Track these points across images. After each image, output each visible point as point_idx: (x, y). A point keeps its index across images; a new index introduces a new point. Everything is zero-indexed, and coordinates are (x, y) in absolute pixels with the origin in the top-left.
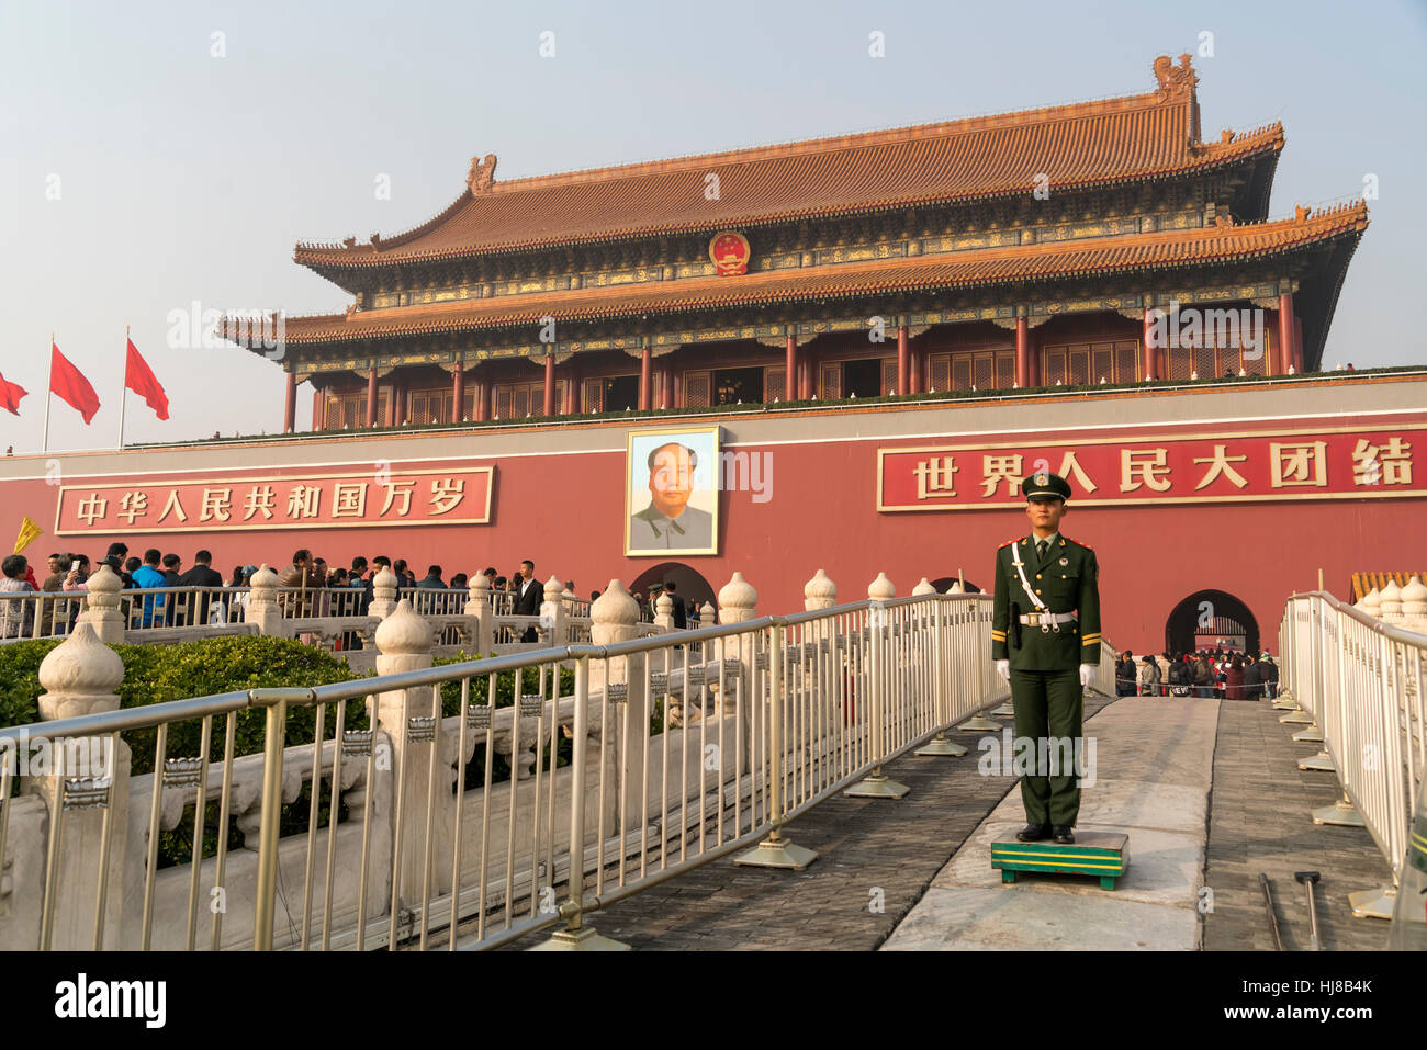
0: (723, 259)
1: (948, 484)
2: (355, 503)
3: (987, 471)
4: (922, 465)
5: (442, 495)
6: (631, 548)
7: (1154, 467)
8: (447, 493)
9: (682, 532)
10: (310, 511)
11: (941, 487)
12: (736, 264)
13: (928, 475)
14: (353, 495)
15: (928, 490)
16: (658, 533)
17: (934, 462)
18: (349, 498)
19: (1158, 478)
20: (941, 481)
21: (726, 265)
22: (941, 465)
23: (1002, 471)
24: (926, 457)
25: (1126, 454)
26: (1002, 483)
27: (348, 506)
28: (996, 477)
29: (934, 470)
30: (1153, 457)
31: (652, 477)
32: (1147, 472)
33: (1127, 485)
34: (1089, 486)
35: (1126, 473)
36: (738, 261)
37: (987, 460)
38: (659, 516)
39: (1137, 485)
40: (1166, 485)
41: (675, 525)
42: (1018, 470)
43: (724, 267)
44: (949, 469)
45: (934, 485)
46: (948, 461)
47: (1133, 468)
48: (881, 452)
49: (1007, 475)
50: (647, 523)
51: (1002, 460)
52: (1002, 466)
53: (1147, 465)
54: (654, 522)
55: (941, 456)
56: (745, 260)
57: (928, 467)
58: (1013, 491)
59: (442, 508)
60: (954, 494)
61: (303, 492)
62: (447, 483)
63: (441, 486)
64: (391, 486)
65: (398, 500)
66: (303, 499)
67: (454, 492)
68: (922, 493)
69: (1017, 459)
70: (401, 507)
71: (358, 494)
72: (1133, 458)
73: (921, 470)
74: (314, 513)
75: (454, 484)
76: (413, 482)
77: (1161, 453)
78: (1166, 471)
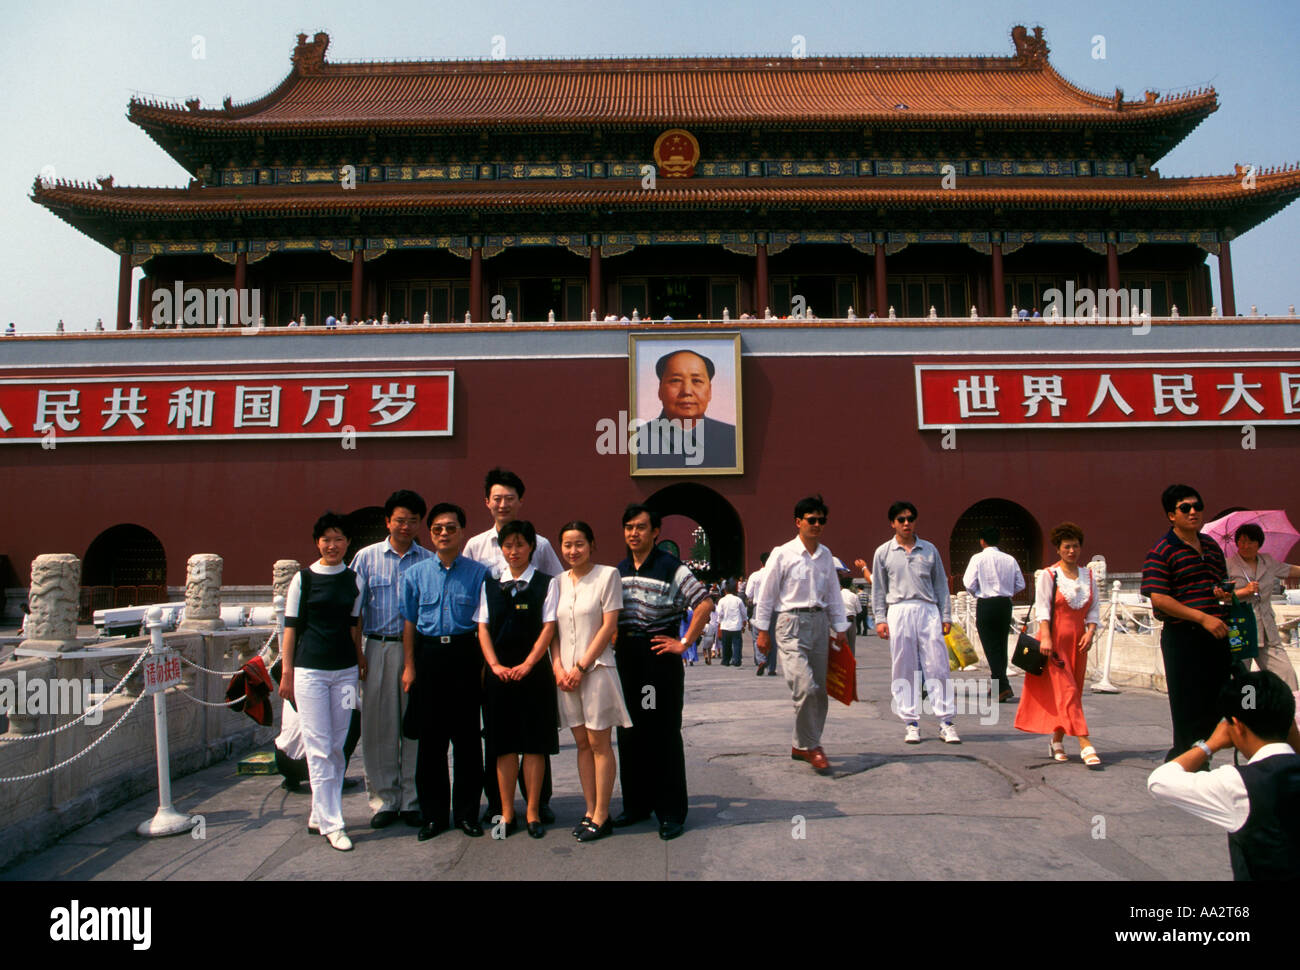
0: (668, 160)
1: (991, 403)
2: (265, 410)
3: (1028, 392)
4: (962, 383)
5: (386, 402)
6: (639, 467)
7: (1183, 392)
8: (394, 400)
11: (984, 406)
12: (683, 166)
13: (969, 394)
14: (263, 400)
15: (971, 409)
17: (975, 380)
18: (257, 404)
19: (1187, 402)
20: (983, 398)
21: (671, 166)
22: (982, 383)
23: (1043, 392)
24: (966, 375)
25: (1157, 379)
26: (1045, 404)
27: (256, 414)
28: (1038, 398)
29: (976, 389)
30: (1181, 382)
31: (662, 386)
32: (1177, 397)
33: (1160, 408)
34: (1127, 409)
35: (1159, 397)
36: (685, 163)
37: (1027, 380)
39: (1169, 408)
40: (1194, 409)
42: (1058, 391)
43: (668, 169)
44: (991, 389)
45: (977, 404)
46: (989, 380)
47: (1164, 392)
48: (918, 368)
49: (1049, 395)
51: (1042, 380)
52: (1043, 386)
53: (1177, 389)
55: (982, 374)
56: (693, 163)
57: (969, 385)
59: (388, 418)
60: (997, 413)
61: (190, 396)
62: (393, 387)
63: (385, 390)
64: (316, 391)
65: (326, 408)
66: (190, 405)
67: (405, 400)
68: (965, 412)
69: (1057, 380)
70: (332, 416)
71: (269, 400)
72: (1164, 382)
73: (962, 388)
74: (208, 422)
75: (401, 390)
76: (346, 387)
77: (1188, 379)
78: (1194, 396)
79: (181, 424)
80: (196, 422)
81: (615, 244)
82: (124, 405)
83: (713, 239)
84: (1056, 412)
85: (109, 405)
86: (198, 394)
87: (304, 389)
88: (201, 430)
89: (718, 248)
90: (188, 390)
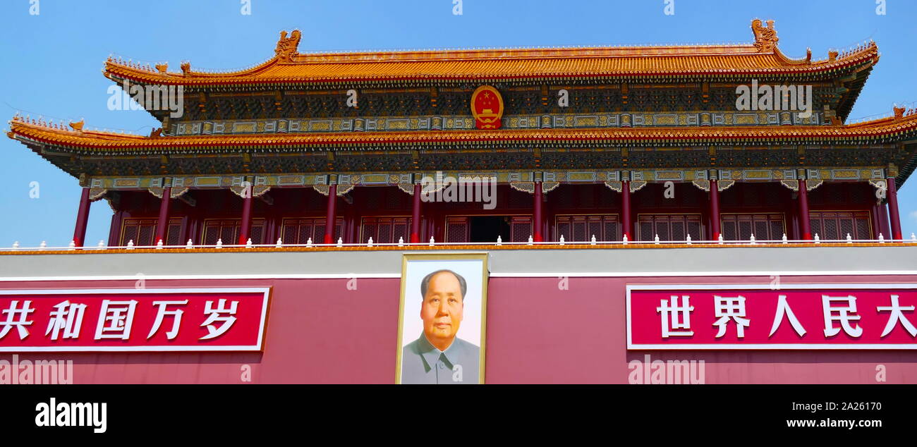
1: (687, 324)
2: (121, 323)
3: (718, 313)
4: (664, 303)
5: (214, 316)
7: (849, 313)
8: (221, 315)
9: (450, 365)
10: (72, 331)
11: (681, 326)
14: (122, 314)
15: (671, 329)
16: (427, 367)
17: (674, 299)
18: (116, 318)
19: (852, 324)
20: (681, 319)
22: (680, 304)
23: (730, 313)
24: (668, 294)
25: (826, 300)
26: (732, 324)
27: (113, 326)
28: (726, 318)
29: (675, 309)
30: (846, 304)
32: (844, 318)
33: (830, 331)
34: (801, 331)
35: (828, 319)
37: (718, 300)
38: (429, 348)
39: (837, 330)
40: (859, 331)
41: (443, 358)
42: (743, 312)
44: (687, 309)
45: (675, 325)
46: (686, 300)
47: (832, 313)
48: (629, 288)
49: (735, 316)
50: (418, 356)
51: (730, 300)
52: (730, 306)
53: (843, 310)
55: (680, 293)
57: (669, 305)
58: (741, 333)
59: (214, 333)
60: (691, 333)
61: (67, 309)
62: (220, 303)
63: (215, 305)
64: (163, 305)
65: (168, 322)
66: (66, 317)
67: (228, 314)
68: (665, 332)
69: (741, 300)
70: (171, 330)
71: (126, 313)
72: (832, 303)
73: (663, 308)
75: (228, 305)
76: (184, 302)
77: (852, 301)
78: (860, 317)
80: (67, 334)
82: (17, 317)
85: (5, 317)
86: (74, 306)
87: (155, 302)
88: (69, 341)
90: (67, 303)
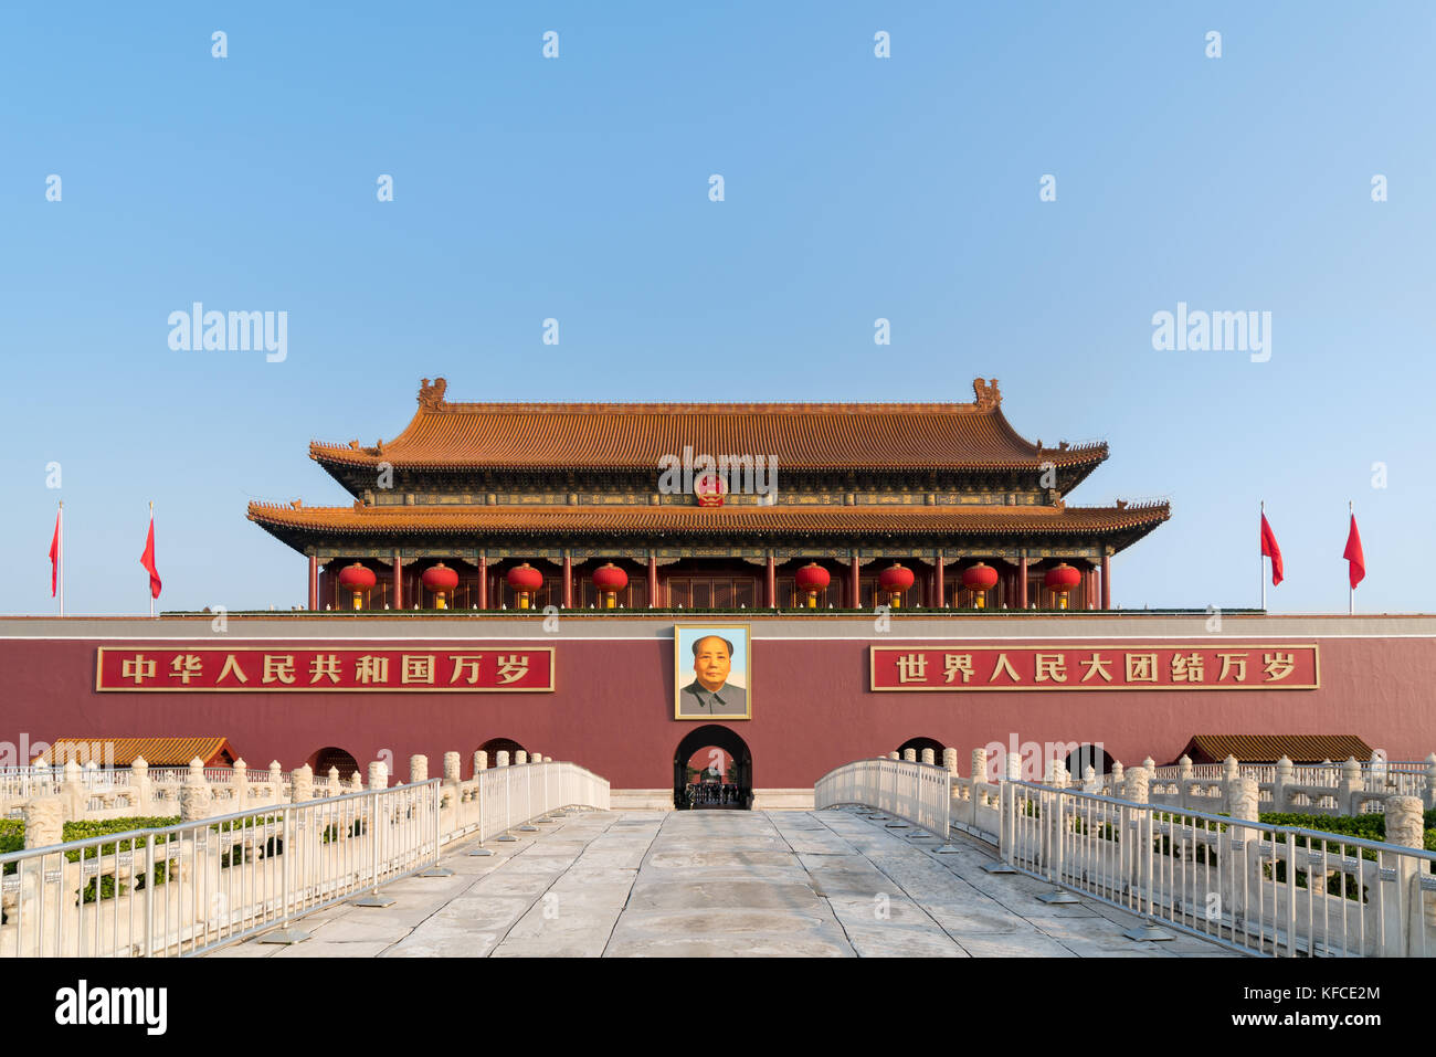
1: (921, 673)
2: (424, 672)
3: (948, 666)
4: (903, 659)
5: (508, 668)
6: (681, 713)
7: (1057, 666)
8: (514, 666)
9: (722, 703)
10: (380, 676)
11: (917, 674)
12: (715, 498)
13: (907, 666)
14: (423, 665)
15: (908, 676)
16: (702, 703)
17: (912, 657)
18: (418, 667)
19: (1059, 673)
20: (917, 670)
21: (707, 498)
22: (917, 660)
23: (959, 666)
24: (906, 654)
25: (1039, 657)
26: (960, 673)
27: (418, 674)
28: (954, 669)
29: (912, 663)
30: (1056, 659)
31: (696, 661)
32: (1053, 670)
33: (1040, 677)
34: (1017, 678)
35: (1040, 669)
36: (717, 495)
37: (948, 657)
38: (703, 690)
39: (1047, 677)
40: (1063, 678)
41: (716, 696)
42: (969, 665)
43: (705, 500)
44: (922, 663)
45: (912, 673)
46: (921, 657)
47: (1044, 666)
48: (873, 649)
49: (962, 668)
50: (693, 696)
51: (958, 657)
52: (958, 662)
53: (1052, 664)
54: (700, 695)
55: (917, 653)
56: (724, 496)
57: (907, 660)
59: (510, 679)
60: (925, 680)
61: (371, 661)
62: (513, 658)
63: (507, 660)
64: (459, 659)
65: (467, 672)
66: (371, 667)
67: (521, 666)
68: (903, 679)
69: (969, 657)
70: (471, 676)
71: (427, 665)
72: (1044, 659)
73: (902, 663)
74: (385, 679)
75: (519, 660)
76: (480, 657)
77: (1061, 658)
78: (1065, 669)
79: (365, 680)
80: (376, 679)
81: (663, 557)
82: (326, 667)
83: (736, 553)
84: (966, 679)
85: (315, 667)
86: (376, 660)
87: (451, 658)
88: (380, 684)
89: (740, 559)
90: (369, 657)
